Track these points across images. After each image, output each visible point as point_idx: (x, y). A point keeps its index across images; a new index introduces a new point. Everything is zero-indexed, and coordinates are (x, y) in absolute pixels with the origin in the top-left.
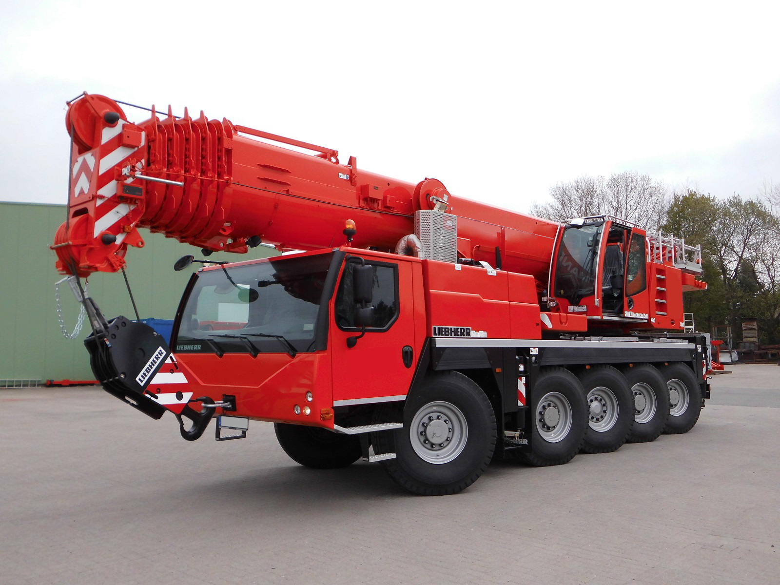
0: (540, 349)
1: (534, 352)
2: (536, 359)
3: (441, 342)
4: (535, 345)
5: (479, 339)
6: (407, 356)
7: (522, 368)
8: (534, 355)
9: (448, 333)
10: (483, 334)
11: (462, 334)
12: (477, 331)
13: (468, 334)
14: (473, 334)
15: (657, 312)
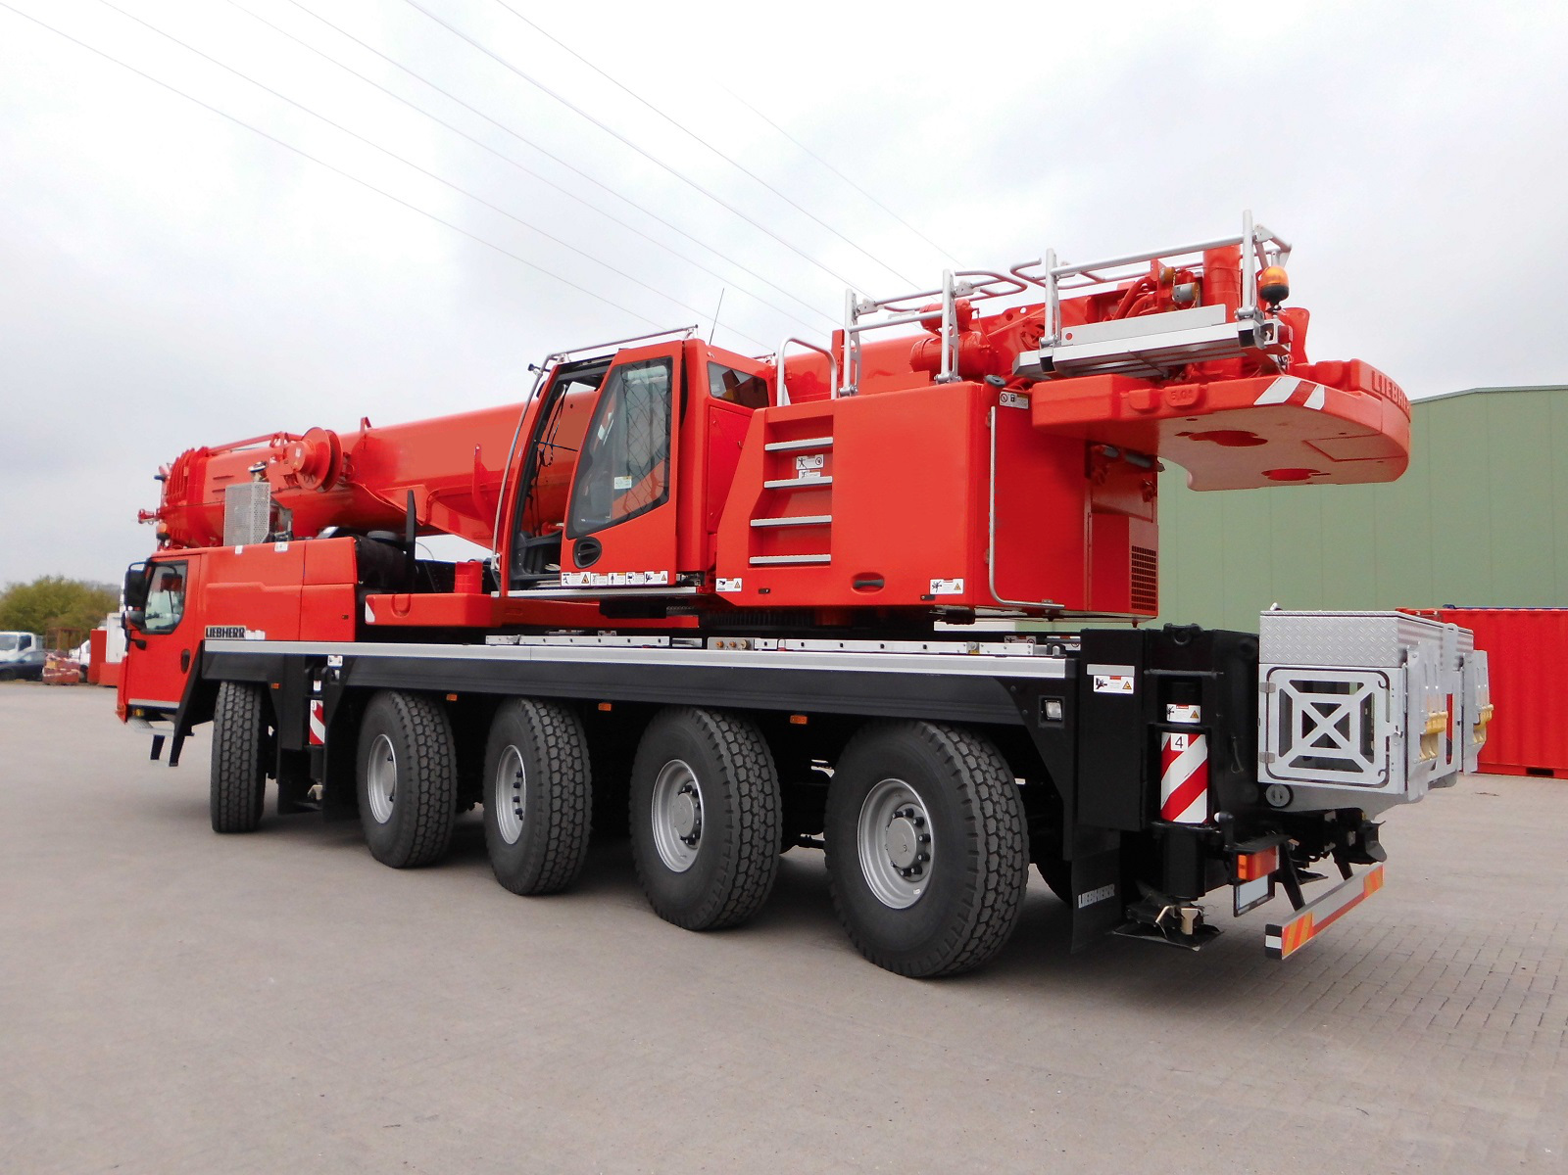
0: (346, 659)
1: (335, 662)
2: (341, 673)
3: (211, 646)
4: (336, 653)
5: (255, 642)
6: (185, 659)
7: (317, 686)
8: (337, 668)
9: (220, 633)
10: (260, 635)
11: (235, 635)
12: (253, 631)
13: (242, 635)
14: (248, 634)
15: (754, 560)
